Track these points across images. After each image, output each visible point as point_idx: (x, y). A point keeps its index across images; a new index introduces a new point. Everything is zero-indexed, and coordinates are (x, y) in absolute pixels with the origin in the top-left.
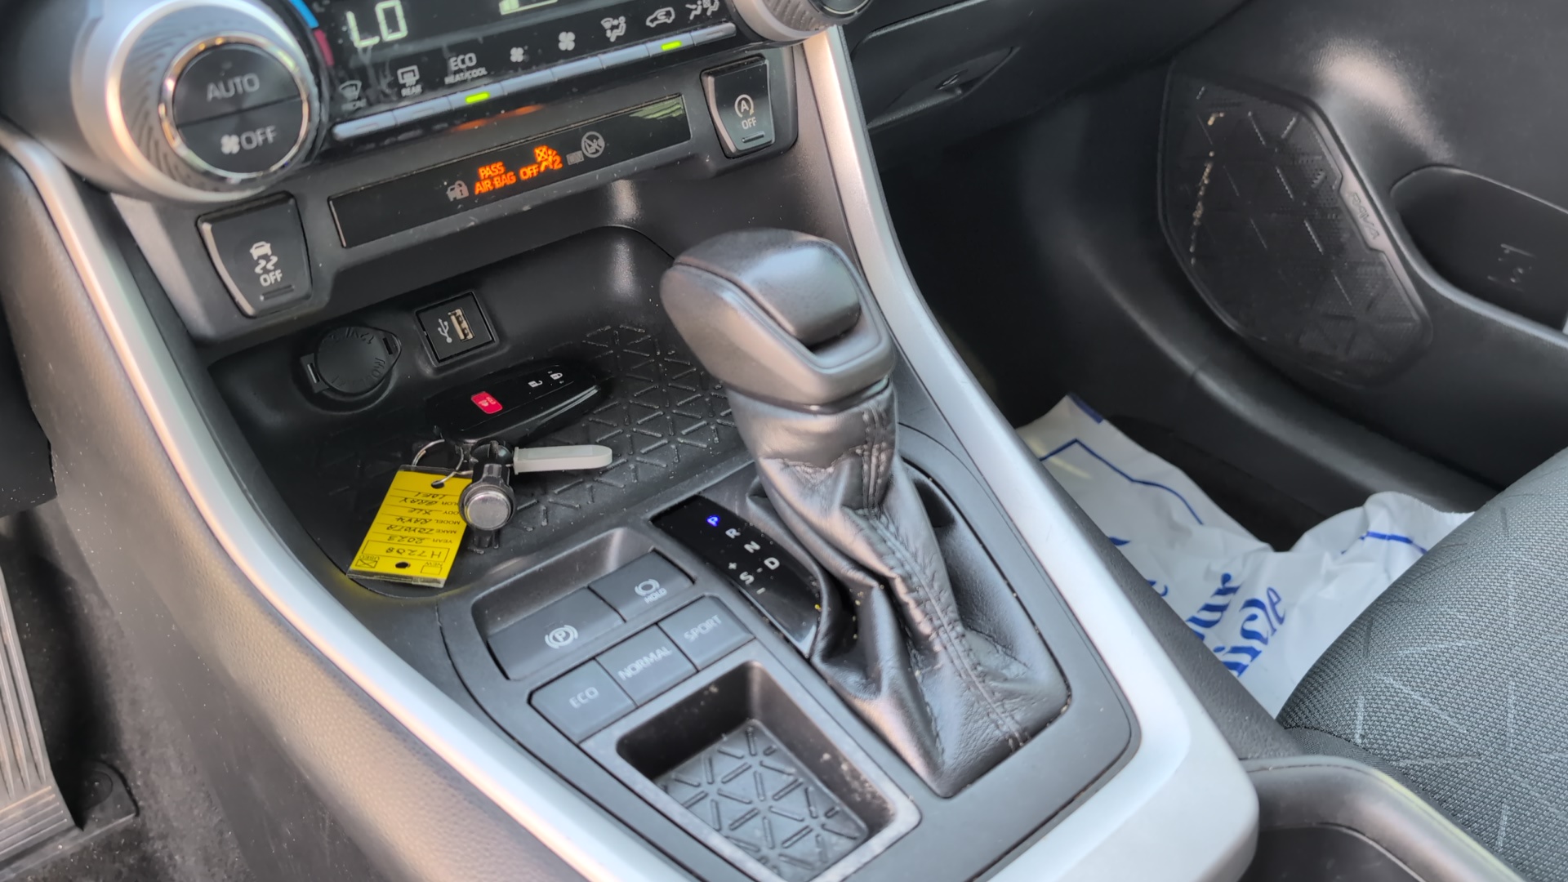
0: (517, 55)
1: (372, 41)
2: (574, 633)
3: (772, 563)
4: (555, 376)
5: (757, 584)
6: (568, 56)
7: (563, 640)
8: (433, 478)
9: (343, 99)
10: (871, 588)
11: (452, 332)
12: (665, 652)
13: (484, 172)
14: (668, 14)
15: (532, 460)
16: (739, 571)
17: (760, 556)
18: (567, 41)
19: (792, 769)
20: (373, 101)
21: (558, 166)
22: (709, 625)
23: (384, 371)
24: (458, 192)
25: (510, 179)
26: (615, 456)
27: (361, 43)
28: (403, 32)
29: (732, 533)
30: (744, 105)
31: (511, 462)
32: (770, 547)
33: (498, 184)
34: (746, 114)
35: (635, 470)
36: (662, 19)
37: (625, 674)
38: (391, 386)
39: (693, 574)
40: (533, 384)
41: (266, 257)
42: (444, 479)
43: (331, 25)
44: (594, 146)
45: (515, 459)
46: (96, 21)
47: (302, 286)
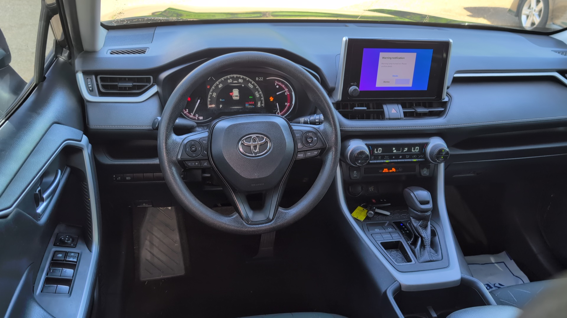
0: (394, 157)
1: (377, 152)
2: (378, 230)
3: (408, 232)
4: (385, 200)
5: (405, 233)
6: (400, 159)
7: (377, 230)
8: (363, 209)
9: (372, 158)
10: (419, 237)
11: (371, 189)
12: (390, 236)
13: (385, 169)
14: (416, 156)
15: (378, 211)
16: (403, 231)
17: (406, 230)
18: (401, 157)
19: (401, 255)
20: (375, 159)
21: (395, 171)
22: (396, 235)
23: (360, 192)
24: (380, 171)
25: (388, 171)
26: (390, 214)
27: (375, 152)
28: (381, 152)
29: (404, 227)
30: (425, 169)
31: (375, 210)
32: (408, 229)
33: (386, 171)
34: (425, 171)
35: (393, 217)
36: (415, 157)
37: (384, 236)
38: (360, 194)
39: (396, 229)
40: (381, 200)
41: (355, 173)
42: (365, 209)
43: (373, 150)
44: (401, 170)
45: (376, 210)
46: (350, 145)
47: (358, 178)
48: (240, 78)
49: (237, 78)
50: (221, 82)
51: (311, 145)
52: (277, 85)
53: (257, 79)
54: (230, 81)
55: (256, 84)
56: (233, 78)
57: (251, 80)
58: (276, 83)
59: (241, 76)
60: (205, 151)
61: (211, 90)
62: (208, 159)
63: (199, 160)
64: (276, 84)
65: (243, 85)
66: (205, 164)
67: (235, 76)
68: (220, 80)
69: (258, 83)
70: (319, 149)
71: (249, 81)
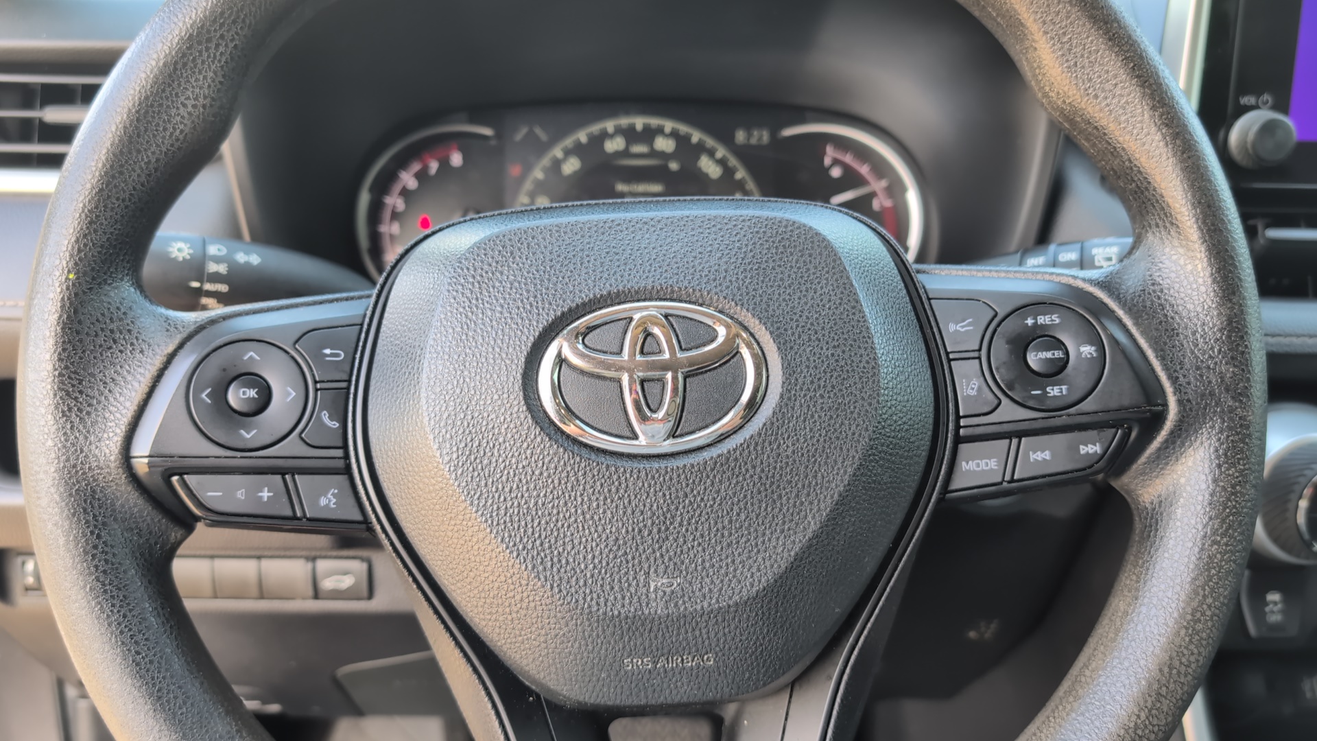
41: (1275, 603)
47: (1293, 630)
48: (660, 131)
49: (649, 134)
50: (578, 150)
51: (1053, 391)
52: (836, 162)
53: (740, 136)
54: (614, 145)
55: (733, 162)
56: (630, 135)
57: (710, 142)
58: (830, 153)
59: (669, 125)
60: (325, 417)
61: (528, 185)
62: (347, 470)
63: (282, 472)
64: (827, 161)
65: (674, 166)
66: (323, 501)
67: (639, 122)
68: (569, 142)
69: (746, 155)
70: (1115, 425)
71: (701, 148)
